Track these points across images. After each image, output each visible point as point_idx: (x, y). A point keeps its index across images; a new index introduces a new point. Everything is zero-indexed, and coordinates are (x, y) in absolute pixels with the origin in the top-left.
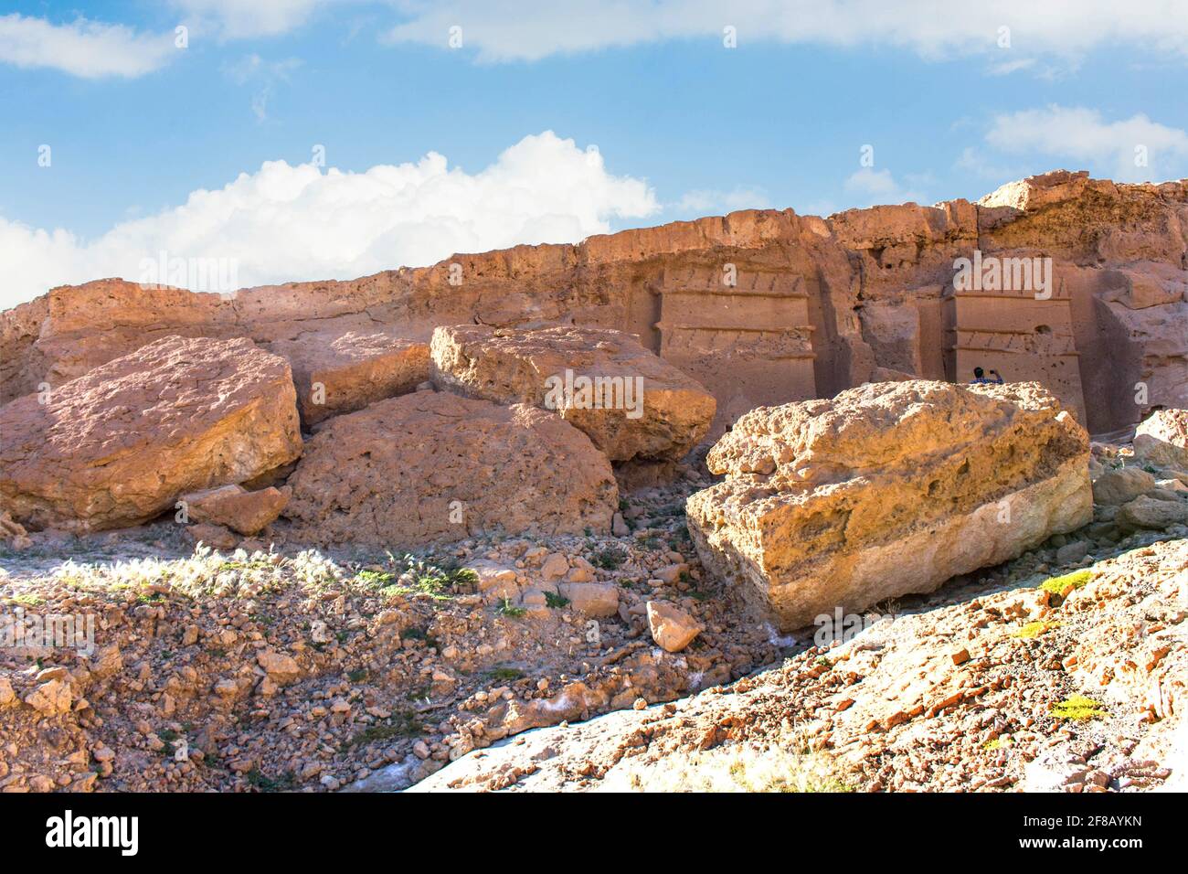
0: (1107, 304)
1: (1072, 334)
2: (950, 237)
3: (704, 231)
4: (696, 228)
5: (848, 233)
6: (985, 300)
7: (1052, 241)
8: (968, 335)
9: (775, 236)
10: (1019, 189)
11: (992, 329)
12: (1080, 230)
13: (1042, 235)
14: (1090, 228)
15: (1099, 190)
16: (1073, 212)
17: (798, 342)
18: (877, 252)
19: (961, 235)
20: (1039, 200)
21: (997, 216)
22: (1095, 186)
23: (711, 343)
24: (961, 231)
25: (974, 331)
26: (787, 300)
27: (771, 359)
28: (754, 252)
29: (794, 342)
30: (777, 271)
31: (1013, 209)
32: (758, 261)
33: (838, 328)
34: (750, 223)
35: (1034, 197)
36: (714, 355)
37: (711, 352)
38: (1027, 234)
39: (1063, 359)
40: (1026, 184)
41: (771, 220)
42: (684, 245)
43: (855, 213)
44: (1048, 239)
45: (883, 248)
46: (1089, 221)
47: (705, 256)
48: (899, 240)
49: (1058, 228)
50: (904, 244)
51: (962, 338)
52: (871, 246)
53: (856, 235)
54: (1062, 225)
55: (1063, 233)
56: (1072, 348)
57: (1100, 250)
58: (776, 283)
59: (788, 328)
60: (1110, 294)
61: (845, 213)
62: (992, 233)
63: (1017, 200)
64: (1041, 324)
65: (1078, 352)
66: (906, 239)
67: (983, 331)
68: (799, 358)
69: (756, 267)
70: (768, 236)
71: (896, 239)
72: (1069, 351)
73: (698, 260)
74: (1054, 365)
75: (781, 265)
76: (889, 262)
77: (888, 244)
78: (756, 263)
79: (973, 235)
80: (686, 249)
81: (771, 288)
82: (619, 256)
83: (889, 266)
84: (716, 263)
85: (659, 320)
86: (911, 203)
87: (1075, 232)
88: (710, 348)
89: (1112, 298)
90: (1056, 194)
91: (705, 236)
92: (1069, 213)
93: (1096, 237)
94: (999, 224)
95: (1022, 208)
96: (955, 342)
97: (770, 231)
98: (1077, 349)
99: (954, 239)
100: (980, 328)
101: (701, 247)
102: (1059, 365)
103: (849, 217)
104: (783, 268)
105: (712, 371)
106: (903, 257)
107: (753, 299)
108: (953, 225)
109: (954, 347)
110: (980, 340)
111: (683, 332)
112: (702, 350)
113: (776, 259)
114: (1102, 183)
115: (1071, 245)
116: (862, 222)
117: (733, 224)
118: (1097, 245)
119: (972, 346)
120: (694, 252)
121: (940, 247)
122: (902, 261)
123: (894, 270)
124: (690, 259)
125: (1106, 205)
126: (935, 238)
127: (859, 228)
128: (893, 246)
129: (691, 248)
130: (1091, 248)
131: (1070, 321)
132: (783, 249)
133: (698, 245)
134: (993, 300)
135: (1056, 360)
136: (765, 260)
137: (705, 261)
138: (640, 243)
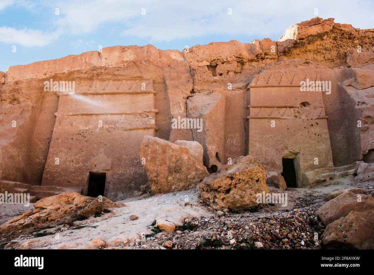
0: (345, 88)
1: (323, 106)
2: (259, 58)
3: (85, 59)
4: (81, 58)
5: (193, 58)
6: (268, 88)
7: (322, 59)
8: (257, 110)
9: (132, 59)
10: (293, 29)
11: (272, 105)
12: (337, 52)
13: (315, 56)
14: (342, 51)
15: (343, 29)
16: (331, 42)
17: (146, 119)
18: (212, 67)
19: (266, 57)
20: (304, 34)
21: (285, 45)
22: (340, 27)
23: (87, 123)
24: (266, 54)
25: (261, 107)
26: (140, 95)
27: (125, 130)
28: (118, 69)
29: (143, 119)
30: (134, 79)
31: (291, 40)
32: (121, 74)
33: (171, 110)
34: (117, 53)
35: (300, 32)
36: (89, 130)
37: (87, 128)
38: (305, 55)
39: (317, 121)
40: (296, 25)
41: (130, 51)
42: (72, 68)
43: (198, 47)
44: (319, 57)
45: (217, 65)
46: (341, 47)
47: (85, 73)
48: (225, 60)
49: (324, 52)
50: (228, 62)
51: (253, 112)
52: (208, 64)
53: (198, 58)
54: (326, 49)
55: (328, 54)
56: (323, 115)
57: (348, 61)
58: (134, 86)
59: (140, 112)
60: (346, 82)
61: (192, 48)
62: (285, 55)
63: (293, 35)
64: (304, 101)
65: (327, 117)
66: (229, 59)
67: (267, 107)
68: (145, 129)
69: (119, 77)
70: (128, 59)
71: (223, 59)
72: (321, 117)
73: (82, 75)
74: (312, 125)
75: (136, 75)
76: (221, 72)
77: (219, 63)
78: (119, 75)
79: (274, 57)
80: (73, 70)
81: (130, 89)
82: (29, 76)
83: (221, 75)
84: (93, 76)
85: (56, 111)
86: (233, 41)
87: (334, 53)
88: (86, 125)
89: (348, 84)
90: (315, 30)
91: (86, 62)
92: (328, 42)
93: (345, 55)
94: (286, 49)
95: (295, 39)
96: (249, 115)
97: (129, 56)
98: (326, 115)
99: (263, 59)
100: (264, 105)
101: (83, 68)
102: (315, 125)
103: (194, 49)
104: (138, 77)
105: (86, 139)
106: (228, 69)
107: (117, 96)
108: (261, 51)
109: (248, 117)
110: (265, 112)
111: (70, 117)
112: (82, 127)
113: (133, 72)
114: (345, 26)
115: (333, 61)
116: (202, 52)
117: (104, 55)
118: (346, 59)
119: (259, 116)
120: (79, 72)
121: (254, 64)
122: (228, 72)
123: (223, 76)
124: (76, 75)
125: (350, 38)
126: (250, 59)
127: (201, 55)
128: (223, 63)
129: (76, 69)
130: (344, 61)
131: (322, 99)
132: (137, 66)
133: (81, 67)
134: (273, 89)
135: (313, 122)
136: (126, 72)
137: (86, 75)
138: (44, 68)
